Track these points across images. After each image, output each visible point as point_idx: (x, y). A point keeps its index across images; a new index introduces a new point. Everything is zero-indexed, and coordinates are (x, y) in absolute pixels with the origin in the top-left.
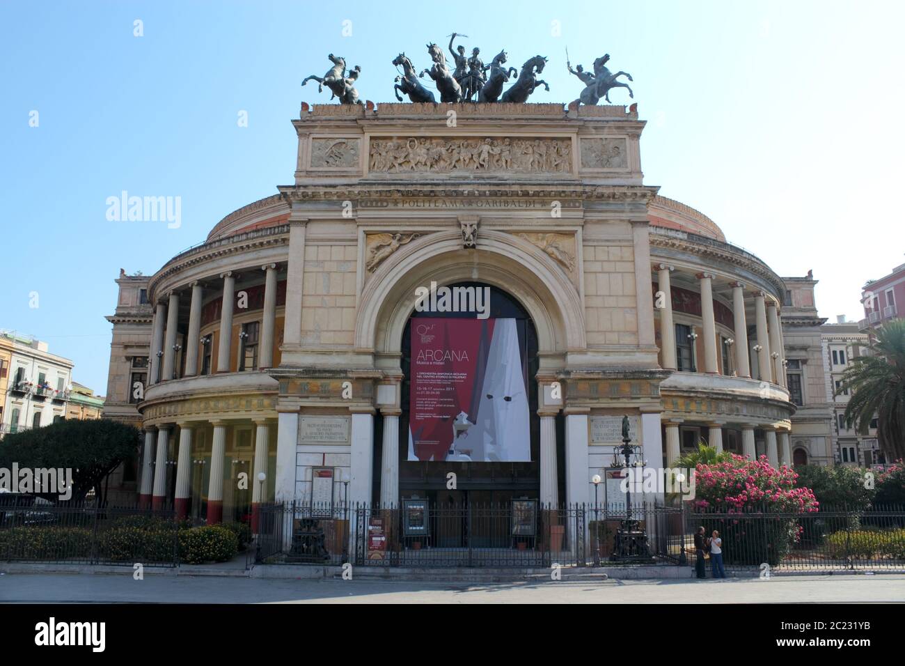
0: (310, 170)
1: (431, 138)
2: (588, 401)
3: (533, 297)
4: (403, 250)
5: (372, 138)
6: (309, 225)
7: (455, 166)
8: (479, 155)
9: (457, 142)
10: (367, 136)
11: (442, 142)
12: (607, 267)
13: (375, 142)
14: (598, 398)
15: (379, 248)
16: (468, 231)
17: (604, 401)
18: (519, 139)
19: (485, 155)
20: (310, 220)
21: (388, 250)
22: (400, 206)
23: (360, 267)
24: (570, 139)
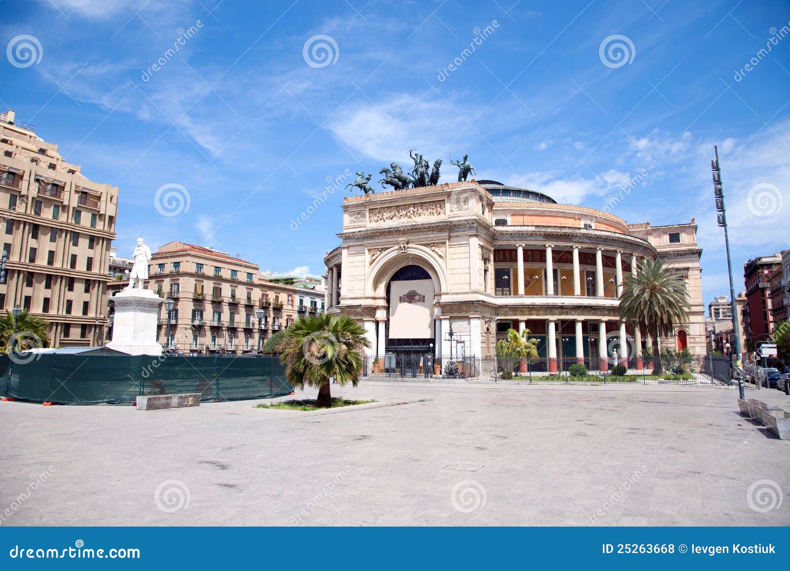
0: (349, 225)
1: (391, 207)
2: (449, 314)
3: (432, 271)
4: (382, 255)
5: (369, 209)
6: (349, 248)
7: (400, 218)
8: (409, 212)
9: (401, 207)
10: (368, 209)
11: (395, 208)
12: (460, 256)
13: (370, 211)
14: (452, 313)
15: (373, 255)
16: (402, 246)
17: (455, 313)
18: (425, 203)
19: (411, 212)
20: (349, 246)
21: (376, 255)
22: (379, 237)
23: (367, 264)
24: (445, 200)
